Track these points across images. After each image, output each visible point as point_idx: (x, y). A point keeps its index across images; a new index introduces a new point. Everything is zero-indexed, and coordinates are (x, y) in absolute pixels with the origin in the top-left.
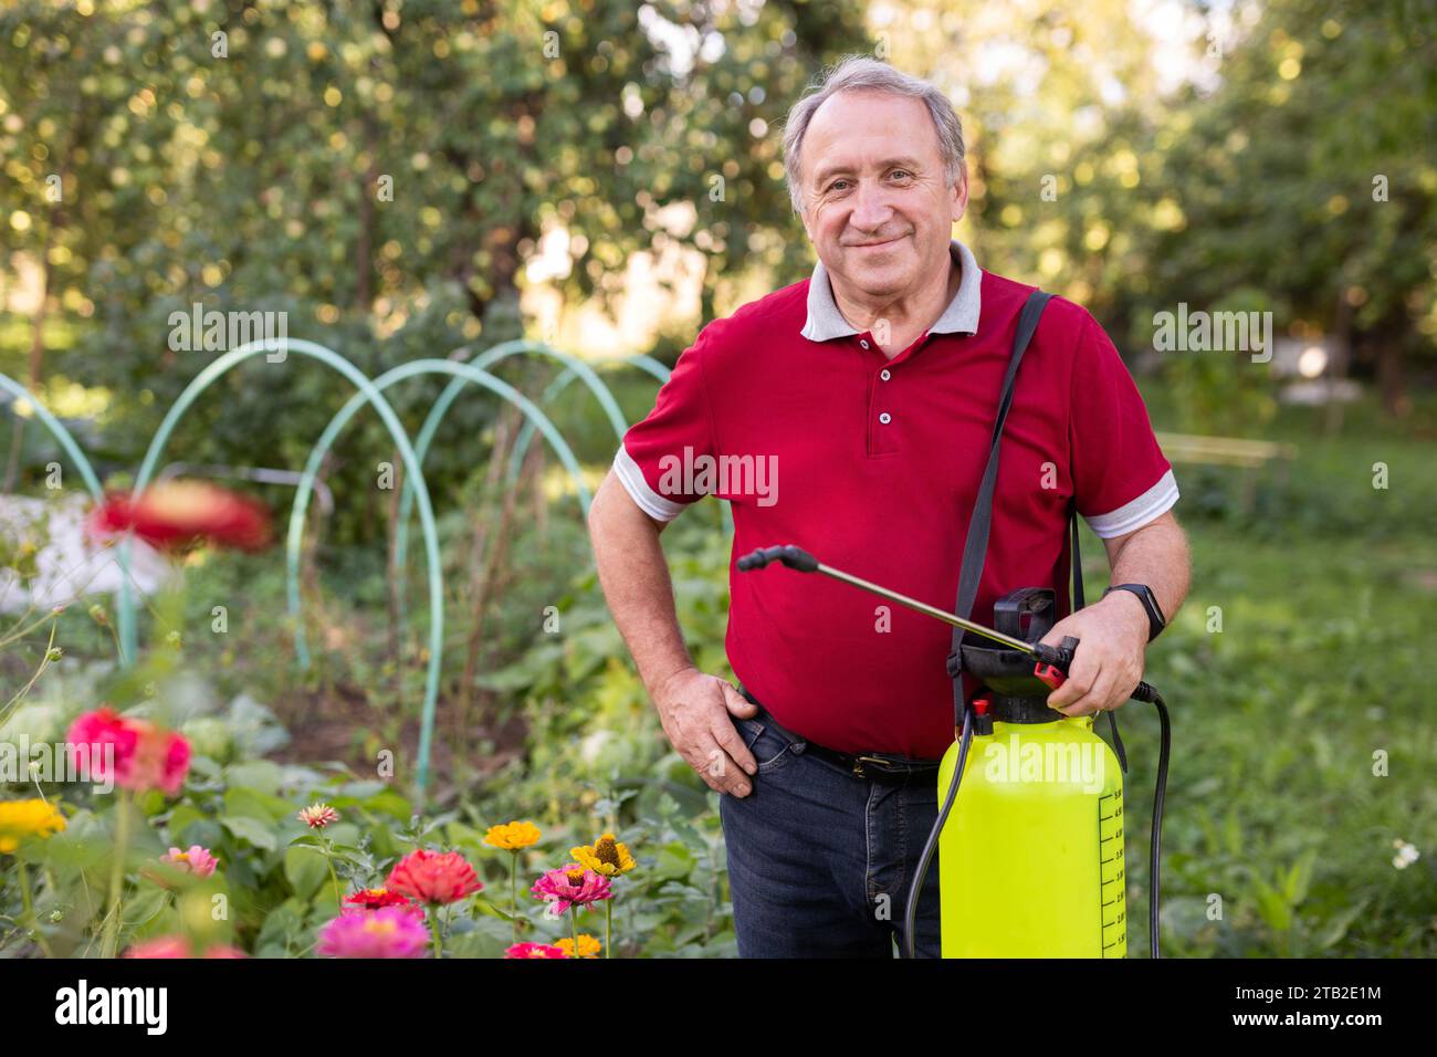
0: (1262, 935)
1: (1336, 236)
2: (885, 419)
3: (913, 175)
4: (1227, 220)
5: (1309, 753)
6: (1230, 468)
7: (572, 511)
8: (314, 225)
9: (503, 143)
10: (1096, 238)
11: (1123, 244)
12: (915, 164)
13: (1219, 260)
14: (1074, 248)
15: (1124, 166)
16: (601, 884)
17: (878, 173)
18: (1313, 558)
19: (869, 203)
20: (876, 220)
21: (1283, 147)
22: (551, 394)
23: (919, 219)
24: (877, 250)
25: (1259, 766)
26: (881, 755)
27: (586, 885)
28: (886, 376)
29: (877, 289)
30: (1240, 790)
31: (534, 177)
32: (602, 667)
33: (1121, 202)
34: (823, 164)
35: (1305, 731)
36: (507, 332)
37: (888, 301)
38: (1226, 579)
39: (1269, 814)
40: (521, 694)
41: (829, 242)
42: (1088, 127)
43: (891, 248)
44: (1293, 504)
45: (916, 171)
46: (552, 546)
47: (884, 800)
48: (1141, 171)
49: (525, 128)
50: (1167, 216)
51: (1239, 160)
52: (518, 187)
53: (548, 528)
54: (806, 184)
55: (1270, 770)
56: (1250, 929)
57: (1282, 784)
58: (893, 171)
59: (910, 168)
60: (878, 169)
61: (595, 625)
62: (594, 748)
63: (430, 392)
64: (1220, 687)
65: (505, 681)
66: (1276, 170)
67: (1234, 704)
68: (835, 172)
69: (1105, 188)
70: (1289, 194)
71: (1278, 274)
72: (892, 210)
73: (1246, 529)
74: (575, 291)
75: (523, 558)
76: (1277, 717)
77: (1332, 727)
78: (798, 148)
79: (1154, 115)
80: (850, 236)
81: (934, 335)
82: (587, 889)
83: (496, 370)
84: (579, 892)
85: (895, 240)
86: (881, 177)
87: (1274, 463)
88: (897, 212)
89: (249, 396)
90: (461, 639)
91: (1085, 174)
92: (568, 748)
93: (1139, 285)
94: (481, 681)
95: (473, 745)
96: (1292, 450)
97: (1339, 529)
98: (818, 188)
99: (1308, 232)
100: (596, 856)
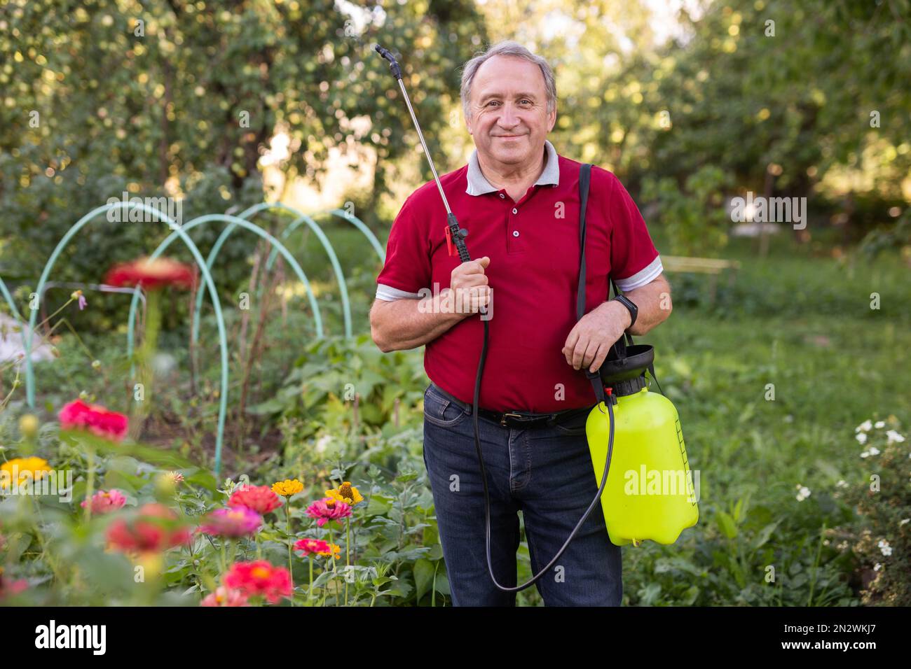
0: (721, 542)
1: (764, 134)
2: (516, 234)
3: (532, 103)
4: (696, 124)
5: (749, 442)
6: (701, 275)
7: (302, 306)
8: (134, 131)
9: (251, 79)
10: (617, 136)
11: (633, 139)
12: (534, 98)
13: (693, 148)
14: (603, 142)
15: (634, 91)
16: (345, 508)
17: (515, 99)
18: (751, 329)
19: (508, 115)
20: (511, 124)
21: (730, 78)
22: (286, 234)
23: (533, 127)
24: (510, 140)
25: (720, 450)
26: (517, 411)
27: (337, 508)
28: (515, 211)
29: (507, 160)
30: (709, 464)
31: (271, 100)
32: (325, 398)
33: (632, 114)
34: (485, 91)
35: (747, 431)
36: (256, 197)
37: (512, 168)
38: (699, 342)
39: (726, 478)
40: (277, 415)
41: (484, 134)
42: (611, 66)
43: (517, 139)
44: (740, 296)
45: (534, 101)
46: (289, 327)
47: (518, 437)
48: (644, 94)
49: (262, 70)
50: (662, 121)
51: (704, 87)
52: (260, 107)
53: (287, 316)
54: (473, 102)
55: (726, 452)
56: (714, 539)
57: (732, 462)
58: (522, 100)
59: (532, 99)
60: (515, 97)
61: (319, 374)
62: (323, 445)
63: (210, 235)
64: (696, 405)
65: (264, 409)
66: (727, 92)
67: (704, 415)
68: (493, 96)
69: (622, 105)
70: (734, 107)
71: (728, 157)
72: (520, 120)
73: (711, 313)
74: (293, 171)
75: (271, 335)
76: (731, 423)
77: (764, 426)
78: (470, 83)
79: (652, 59)
80: (497, 131)
81: (537, 186)
82: (337, 511)
83: (253, 219)
84: (333, 512)
85: (520, 135)
86: (516, 102)
87: (727, 272)
88: (522, 121)
89: (95, 238)
90: (239, 384)
91: (611, 96)
92: (307, 446)
93: (645, 164)
94: (250, 410)
95: (246, 448)
96: (738, 264)
97: (767, 312)
98: (481, 105)
99: (748, 130)
100: (340, 494)
